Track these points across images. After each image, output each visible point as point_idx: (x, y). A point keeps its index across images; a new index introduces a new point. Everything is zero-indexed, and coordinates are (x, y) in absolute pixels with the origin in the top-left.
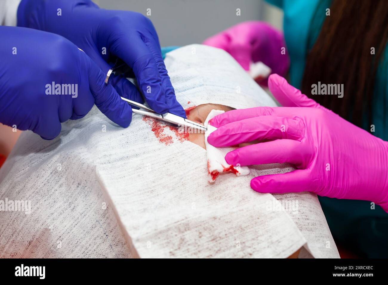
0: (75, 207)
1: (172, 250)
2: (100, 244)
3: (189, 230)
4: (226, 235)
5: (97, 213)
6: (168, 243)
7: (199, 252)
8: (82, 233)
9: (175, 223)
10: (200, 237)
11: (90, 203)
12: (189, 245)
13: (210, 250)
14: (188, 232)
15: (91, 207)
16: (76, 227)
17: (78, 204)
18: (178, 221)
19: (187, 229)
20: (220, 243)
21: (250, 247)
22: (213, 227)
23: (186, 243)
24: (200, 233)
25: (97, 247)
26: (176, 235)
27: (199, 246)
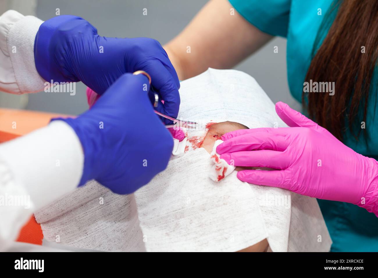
0: (105, 196)
1: (168, 232)
2: (108, 227)
3: (183, 217)
4: (211, 223)
5: (117, 206)
6: (166, 226)
7: (188, 234)
8: (101, 215)
9: (174, 211)
10: (191, 223)
11: (116, 197)
12: (181, 229)
13: (197, 233)
14: (183, 219)
15: (115, 200)
16: (99, 210)
17: (108, 195)
18: (176, 210)
19: (182, 217)
20: (205, 229)
21: (227, 233)
22: (202, 216)
23: (179, 227)
24: (191, 220)
25: (106, 228)
26: (173, 221)
27: (189, 229)
